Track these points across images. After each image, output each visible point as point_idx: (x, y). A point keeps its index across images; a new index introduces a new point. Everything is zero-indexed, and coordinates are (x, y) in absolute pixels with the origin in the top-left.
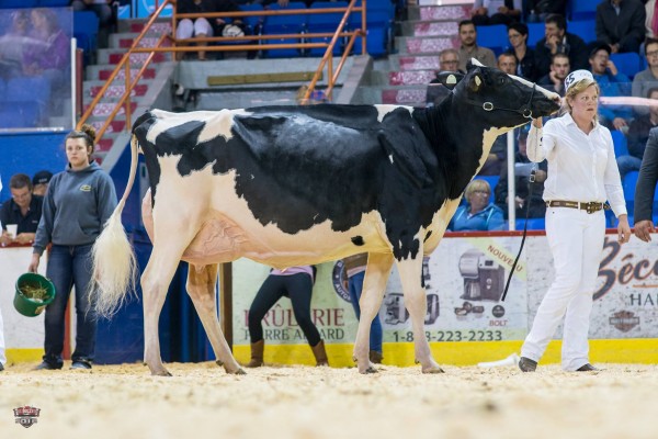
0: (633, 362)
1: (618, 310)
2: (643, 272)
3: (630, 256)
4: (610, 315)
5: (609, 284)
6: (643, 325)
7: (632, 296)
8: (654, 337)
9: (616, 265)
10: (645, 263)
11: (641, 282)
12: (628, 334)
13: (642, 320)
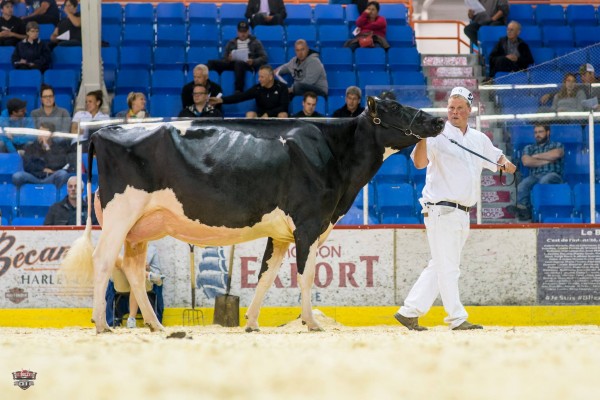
0: (22, 326)
1: (12, 287)
2: (32, 259)
3: (22, 247)
4: (6, 290)
5: (6, 267)
6: (30, 298)
7: (23, 277)
8: (38, 307)
9: (11, 254)
10: (34, 253)
11: (30, 267)
12: (19, 305)
13: (30, 295)
